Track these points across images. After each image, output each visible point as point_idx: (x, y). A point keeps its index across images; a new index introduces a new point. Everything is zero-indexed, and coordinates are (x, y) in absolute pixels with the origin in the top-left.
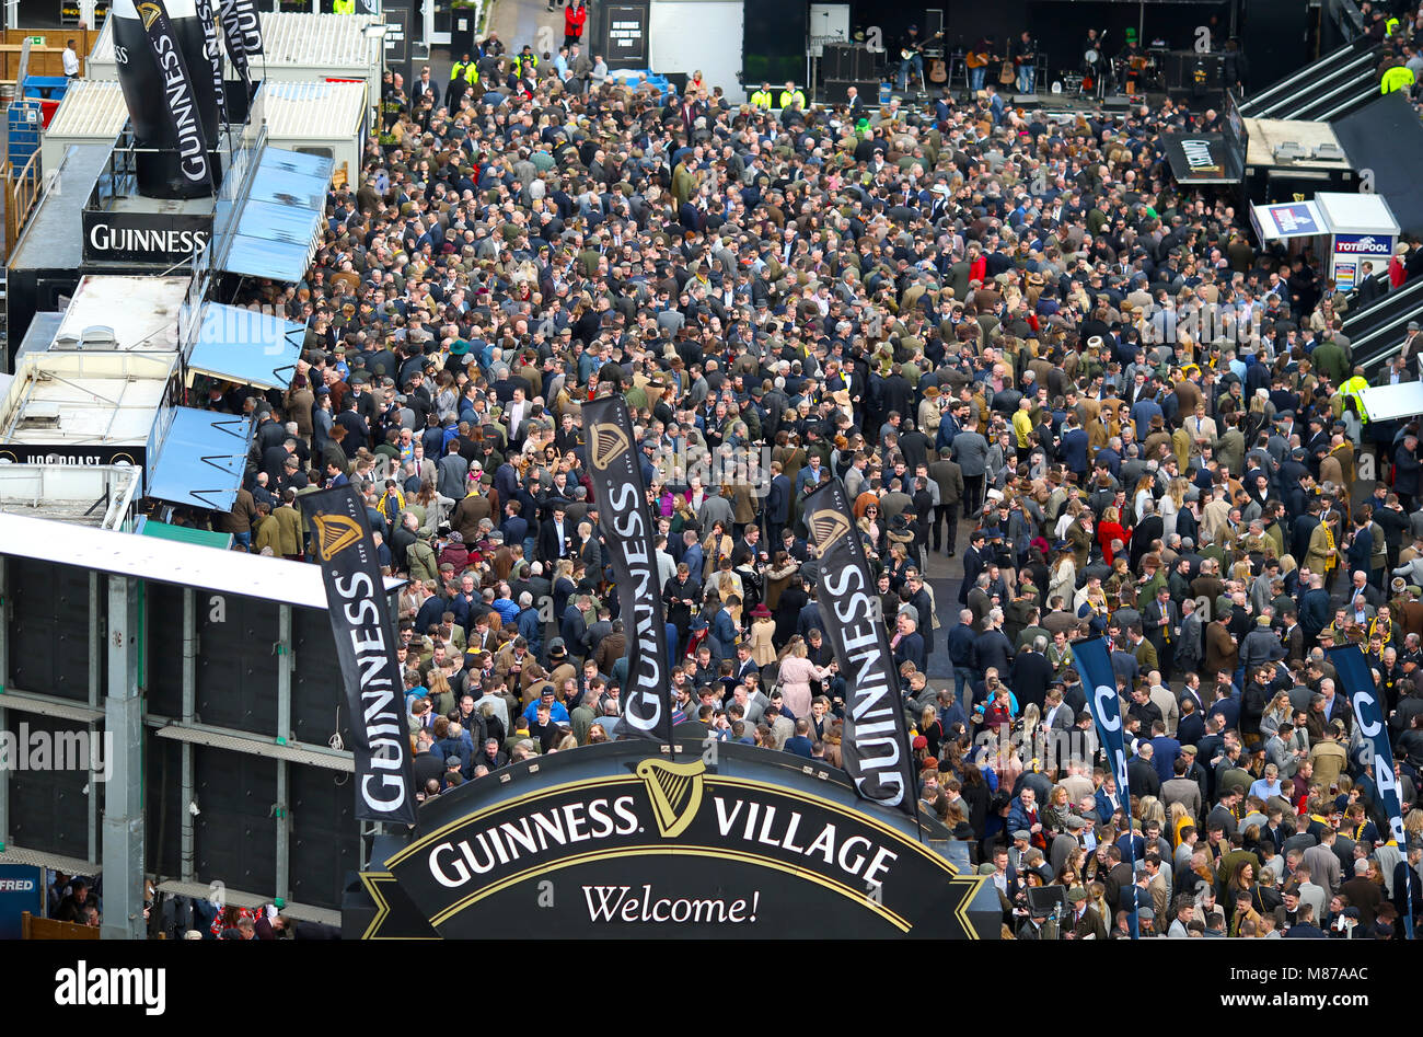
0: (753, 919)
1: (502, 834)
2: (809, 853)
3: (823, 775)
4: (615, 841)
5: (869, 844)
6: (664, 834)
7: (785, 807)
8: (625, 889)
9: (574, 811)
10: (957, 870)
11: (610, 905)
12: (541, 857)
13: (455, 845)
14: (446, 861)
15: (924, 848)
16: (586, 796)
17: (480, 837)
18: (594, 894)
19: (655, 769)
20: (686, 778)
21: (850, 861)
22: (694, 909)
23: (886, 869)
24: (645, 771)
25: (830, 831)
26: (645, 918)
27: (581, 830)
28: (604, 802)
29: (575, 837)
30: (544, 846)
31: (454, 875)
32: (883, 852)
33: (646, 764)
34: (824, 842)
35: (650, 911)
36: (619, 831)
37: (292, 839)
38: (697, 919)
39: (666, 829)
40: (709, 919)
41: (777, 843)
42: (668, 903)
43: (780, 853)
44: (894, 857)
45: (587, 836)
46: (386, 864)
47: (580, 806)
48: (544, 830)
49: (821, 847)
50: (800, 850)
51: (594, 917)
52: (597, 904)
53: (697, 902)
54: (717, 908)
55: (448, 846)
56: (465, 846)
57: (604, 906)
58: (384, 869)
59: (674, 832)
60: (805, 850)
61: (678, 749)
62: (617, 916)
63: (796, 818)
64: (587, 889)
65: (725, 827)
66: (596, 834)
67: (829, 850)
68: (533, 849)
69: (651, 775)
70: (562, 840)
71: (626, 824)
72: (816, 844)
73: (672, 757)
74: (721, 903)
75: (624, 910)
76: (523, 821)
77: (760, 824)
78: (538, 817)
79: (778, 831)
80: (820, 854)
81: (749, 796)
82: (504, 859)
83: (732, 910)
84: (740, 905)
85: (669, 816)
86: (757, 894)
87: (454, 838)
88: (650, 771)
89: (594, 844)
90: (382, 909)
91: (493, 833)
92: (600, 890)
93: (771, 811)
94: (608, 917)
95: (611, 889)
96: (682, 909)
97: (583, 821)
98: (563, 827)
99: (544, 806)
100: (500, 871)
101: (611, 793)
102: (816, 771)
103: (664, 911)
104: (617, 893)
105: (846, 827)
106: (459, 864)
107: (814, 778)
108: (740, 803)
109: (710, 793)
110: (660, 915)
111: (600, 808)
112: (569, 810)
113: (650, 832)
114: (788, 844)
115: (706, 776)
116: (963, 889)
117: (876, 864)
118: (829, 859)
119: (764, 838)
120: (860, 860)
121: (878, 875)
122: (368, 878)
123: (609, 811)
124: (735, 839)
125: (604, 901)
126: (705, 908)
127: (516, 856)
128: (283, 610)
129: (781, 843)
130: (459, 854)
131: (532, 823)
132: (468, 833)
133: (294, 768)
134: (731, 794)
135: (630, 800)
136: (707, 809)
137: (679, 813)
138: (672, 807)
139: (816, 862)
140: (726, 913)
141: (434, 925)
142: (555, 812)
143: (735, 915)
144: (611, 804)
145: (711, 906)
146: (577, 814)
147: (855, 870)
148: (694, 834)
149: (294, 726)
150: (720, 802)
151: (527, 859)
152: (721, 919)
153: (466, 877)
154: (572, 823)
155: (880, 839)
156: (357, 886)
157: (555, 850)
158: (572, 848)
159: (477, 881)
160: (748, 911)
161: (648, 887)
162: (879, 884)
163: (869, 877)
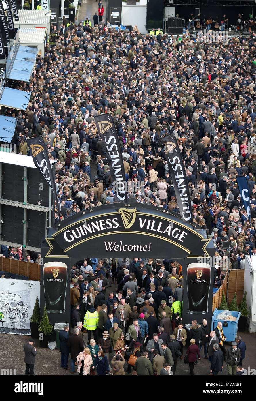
0: (149, 250)
3: (168, 212)
4: (113, 230)
5: (180, 230)
6: (126, 228)
7: (158, 221)
8: (115, 242)
9: (102, 222)
10: (203, 237)
11: (111, 247)
12: (93, 234)
13: (70, 231)
14: (68, 235)
15: (194, 232)
16: (105, 218)
17: (77, 229)
18: (107, 244)
19: (123, 211)
20: (131, 213)
21: (175, 235)
22: (134, 248)
23: (184, 237)
24: (121, 211)
26: (121, 250)
27: (104, 227)
28: (110, 219)
29: (102, 229)
30: (94, 231)
31: (70, 239)
32: (183, 233)
33: (121, 209)
34: (168, 230)
35: (122, 248)
36: (114, 227)
37: (28, 229)
38: (134, 250)
39: (126, 226)
40: (137, 250)
41: (155, 230)
42: (127, 246)
43: (156, 233)
44: (186, 234)
45: (105, 228)
46: (52, 236)
47: (103, 220)
48: (94, 227)
49: (167, 231)
50: (161, 232)
51: (107, 250)
52: (108, 246)
53: (134, 246)
54: (140, 247)
55: (69, 231)
56: (73, 231)
57: (110, 247)
58: (52, 237)
59: (128, 227)
60: (163, 232)
61: (129, 205)
62: (113, 249)
63: (160, 224)
64: (105, 242)
65: (142, 226)
66: (108, 228)
67: (169, 232)
68: (91, 232)
69: (122, 212)
70: (99, 230)
71: (115, 225)
72: (166, 231)
73: (128, 207)
74: (141, 246)
75: (115, 248)
76: (89, 224)
77: (151, 225)
78: (92, 223)
79: (156, 227)
80: (167, 233)
81: (148, 218)
82: (83, 234)
83: (143, 248)
84: (146, 246)
85: (127, 223)
86: (150, 244)
87: (70, 229)
88: (122, 211)
89: (107, 231)
90: (51, 248)
91: (80, 228)
92: (109, 242)
93: (154, 222)
94: (111, 250)
95: (112, 242)
96: (130, 247)
97: (104, 224)
98: (99, 226)
99: (94, 220)
100: (82, 238)
101: (112, 217)
102: (166, 211)
103: (126, 248)
104: (113, 243)
106: (71, 236)
107: (165, 213)
108: (146, 220)
109: (138, 217)
110: (124, 249)
111: (109, 221)
112: (100, 222)
113: (122, 227)
114: (158, 230)
115: (137, 213)
116: (204, 242)
117: (182, 236)
118: (169, 234)
119: (152, 229)
120: (177, 235)
121: (182, 239)
122: (48, 240)
123: (111, 222)
125: (110, 245)
126: (137, 247)
127: (87, 234)
128: (25, 169)
129: (157, 230)
130: (72, 233)
131: (91, 225)
132: (74, 228)
133: (28, 210)
134: (144, 218)
135: (117, 219)
136: (137, 221)
137: (129, 222)
138: (128, 220)
139: (166, 235)
140: (142, 249)
141: (65, 252)
142: (97, 222)
143: (144, 249)
144: (112, 220)
145: (138, 247)
146: (103, 222)
147: (176, 237)
148: (134, 228)
149: (28, 199)
150: (140, 220)
151: (89, 234)
152: (141, 250)
153: (73, 239)
154: (101, 225)
155: (183, 229)
156: (45, 242)
157: (97, 232)
158: (101, 232)
159: (76, 240)
160: (148, 248)
161: (121, 242)
162: (182, 241)
163: (180, 239)
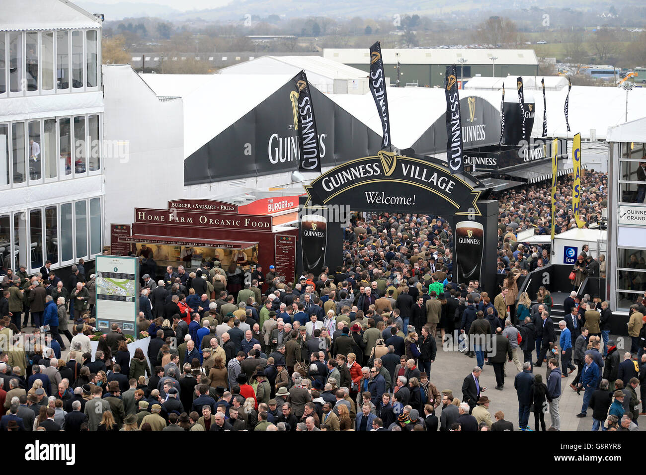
0: (414, 204)
1: (342, 174)
2: (429, 182)
4: (374, 177)
5: (447, 179)
6: (386, 175)
7: (422, 167)
8: (377, 193)
10: (473, 189)
11: (373, 198)
12: (352, 182)
13: (329, 178)
14: (327, 183)
15: (465, 182)
16: (365, 163)
17: (336, 175)
18: (368, 194)
19: (383, 154)
20: (391, 157)
21: (442, 185)
22: (397, 200)
23: (452, 188)
24: (380, 155)
25: (435, 175)
26: (383, 203)
27: (364, 173)
28: (370, 165)
29: (362, 176)
30: (354, 179)
31: (329, 188)
32: (451, 182)
33: (380, 152)
34: (434, 179)
35: (384, 201)
36: (375, 174)
38: (398, 203)
39: (387, 173)
40: (401, 203)
41: (420, 178)
42: (389, 198)
43: (421, 182)
44: (455, 184)
45: (366, 175)
47: (364, 166)
48: (354, 173)
49: (433, 180)
50: (426, 181)
51: (368, 202)
52: (369, 198)
53: (398, 197)
54: (403, 200)
55: (327, 178)
56: (332, 178)
57: (371, 198)
58: (310, 184)
59: (389, 174)
62: (375, 201)
63: (425, 170)
64: (366, 193)
65: (405, 173)
66: (368, 175)
67: (435, 181)
68: (351, 180)
69: (381, 156)
70: (359, 177)
71: (376, 172)
72: (431, 179)
74: (404, 198)
75: (377, 199)
76: (348, 170)
77: (415, 172)
78: (352, 169)
79: (420, 175)
80: (432, 182)
81: (412, 163)
82: (343, 183)
84: (410, 199)
85: (387, 169)
86: (415, 196)
87: (329, 176)
89: (368, 178)
90: (309, 197)
91: (339, 174)
92: (370, 193)
93: (418, 168)
94: (373, 202)
95: (373, 193)
96: (393, 200)
97: (364, 170)
98: (359, 173)
100: (342, 186)
101: (372, 161)
103: (388, 200)
104: (375, 194)
105: (441, 174)
106: (330, 184)
108: (409, 165)
109: (399, 161)
110: (387, 202)
111: (369, 166)
112: (360, 167)
113: (383, 176)
114: (423, 179)
115: (398, 156)
116: (475, 195)
117: (449, 186)
118: (435, 184)
119: (416, 177)
120: (444, 185)
121: (450, 189)
122: (305, 187)
123: (371, 167)
124: (408, 177)
125: (371, 197)
126: (400, 200)
127: (346, 181)
130: (330, 181)
131: (350, 171)
132: (333, 174)
134: (406, 162)
135: (378, 164)
136: (399, 166)
137: (390, 168)
138: (388, 166)
139: (431, 185)
140: (406, 202)
141: (324, 203)
142: (357, 167)
143: (408, 202)
144: (372, 165)
146: (363, 168)
147: (443, 188)
148: (395, 175)
150: (403, 165)
151: (349, 183)
152: (405, 204)
153: (333, 188)
154: (362, 171)
155: (451, 178)
157: (357, 180)
158: (362, 179)
159: (336, 189)
160: (412, 201)
161: (383, 193)
162: (450, 193)
163: (447, 190)
